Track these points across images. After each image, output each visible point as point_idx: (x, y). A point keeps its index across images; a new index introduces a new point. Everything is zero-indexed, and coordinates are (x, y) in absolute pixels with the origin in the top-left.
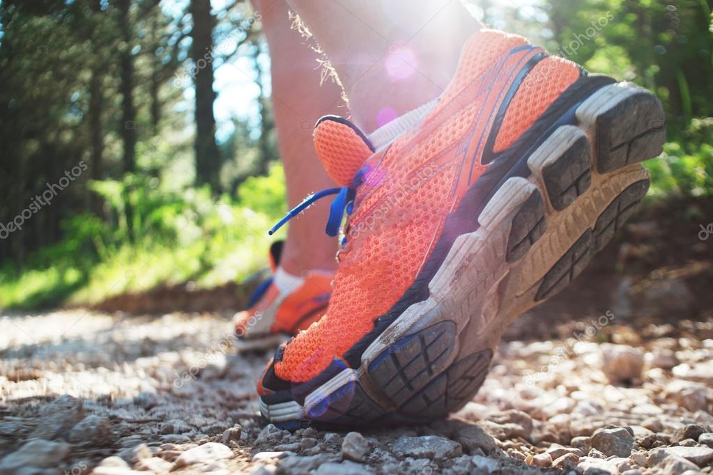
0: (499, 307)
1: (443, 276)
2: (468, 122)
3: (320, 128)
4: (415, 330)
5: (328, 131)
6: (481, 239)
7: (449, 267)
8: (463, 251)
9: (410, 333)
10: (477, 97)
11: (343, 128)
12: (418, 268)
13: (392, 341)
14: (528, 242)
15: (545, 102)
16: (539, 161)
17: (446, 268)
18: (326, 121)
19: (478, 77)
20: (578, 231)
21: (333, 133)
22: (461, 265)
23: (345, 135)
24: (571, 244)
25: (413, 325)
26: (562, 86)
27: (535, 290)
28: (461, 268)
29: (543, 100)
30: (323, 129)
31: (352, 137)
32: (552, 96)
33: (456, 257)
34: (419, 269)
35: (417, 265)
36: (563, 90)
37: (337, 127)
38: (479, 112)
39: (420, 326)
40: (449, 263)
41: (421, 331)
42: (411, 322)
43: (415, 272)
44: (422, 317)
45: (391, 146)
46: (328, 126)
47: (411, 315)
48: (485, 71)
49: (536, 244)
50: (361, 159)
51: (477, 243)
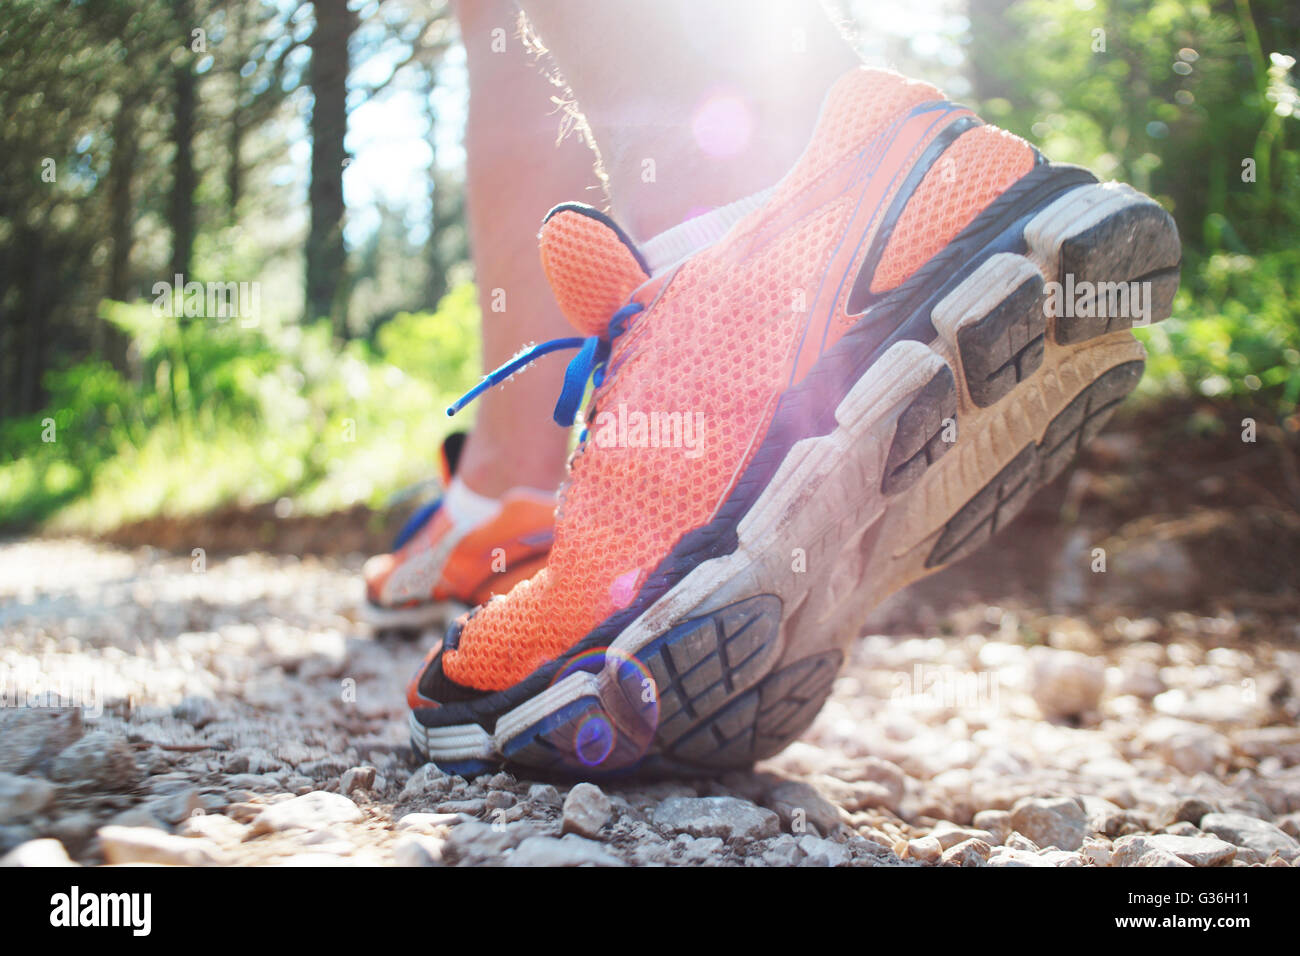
0: (862, 575)
1: (764, 513)
2: (828, 234)
3: (552, 225)
4: (707, 608)
5: (567, 231)
6: (839, 449)
7: (778, 495)
8: (804, 470)
9: (698, 613)
10: (846, 189)
11: (596, 229)
12: (720, 494)
13: (665, 626)
14: (923, 459)
15: (970, 208)
16: (952, 315)
17: (770, 499)
18: (565, 213)
19: (851, 152)
20: (1012, 445)
21: (577, 235)
22: (798, 495)
23: (599, 242)
24: (999, 467)
25: (705, 600)
26: (1001, 180)
27: (929, 547)
28: (799, 500)
29: (966, 203)
30: (559, 228)
31: (611, 246)
32: (982, 197)
33: (791, 480)
34: (722, 497)
35: (719, 490)
36: (1002, 188)
37: (585, 225)
38: (848, 217)
39: (718, 601)
40: (777, 489)
41: (719, 610)
42: (702, 592)
43: (714, 503)
44: (722, 585)
45: (682, 267)
46: (568, 222)
47: (701, 580)
49: (936, 466)
51: (831, 456)
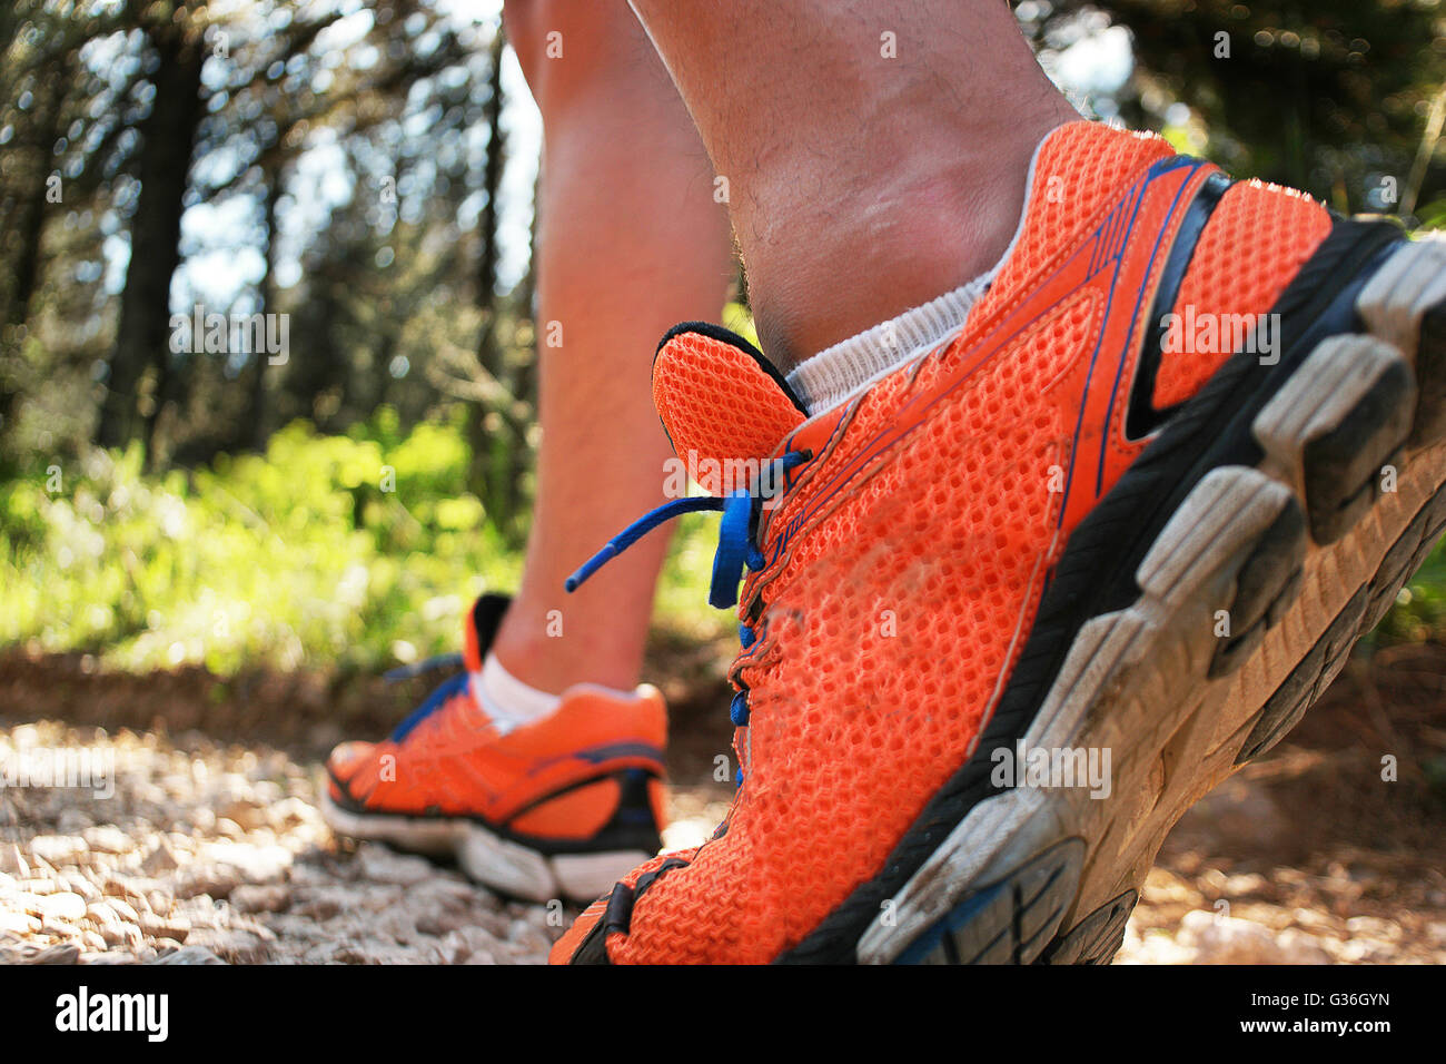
0: (1164, 787)
1: (1054, 725)
2: (1077, 338)
3: (670, 350)
4: (999, 872)
5: (691, 360)
6: (1150, 626)
7: (1070, 701)
8: (1103, 661)
9: (987, 880)
10: (1088, 279)
11: (730, 356)
12: (986, 704)
13: (943, 905)
15: (1270, 283)
17: (1061, 705)
18: (687, 335)
19: (1083, 231)
20: (1343, 589)
21: (704, 364)
22: (1099, 697)
23: (735, 373)
24: (1328, 622)
25: (993, 859)
26: (1303, 245)
27: (1242, 739)
28: (1102, 702)
29: (1263, 278)
30: (680, 355)
31: (751, 378)
32: (1283, 268)
33: (1087, 675)
34: (989, 709)
35: (982, 698)
36: (1306, 254)
37: (714, 351)
38: (1101, 314)
39: (1012, 859)
40: (1069, 690)
41: (1015, 872)
42: (986, 850)
43: (978, 719)
44: (1012, 836)
46: (692, 348)
47: (981, 833)
48: (1097, 217)
50: (772, 433)
51: (1142, 637)
